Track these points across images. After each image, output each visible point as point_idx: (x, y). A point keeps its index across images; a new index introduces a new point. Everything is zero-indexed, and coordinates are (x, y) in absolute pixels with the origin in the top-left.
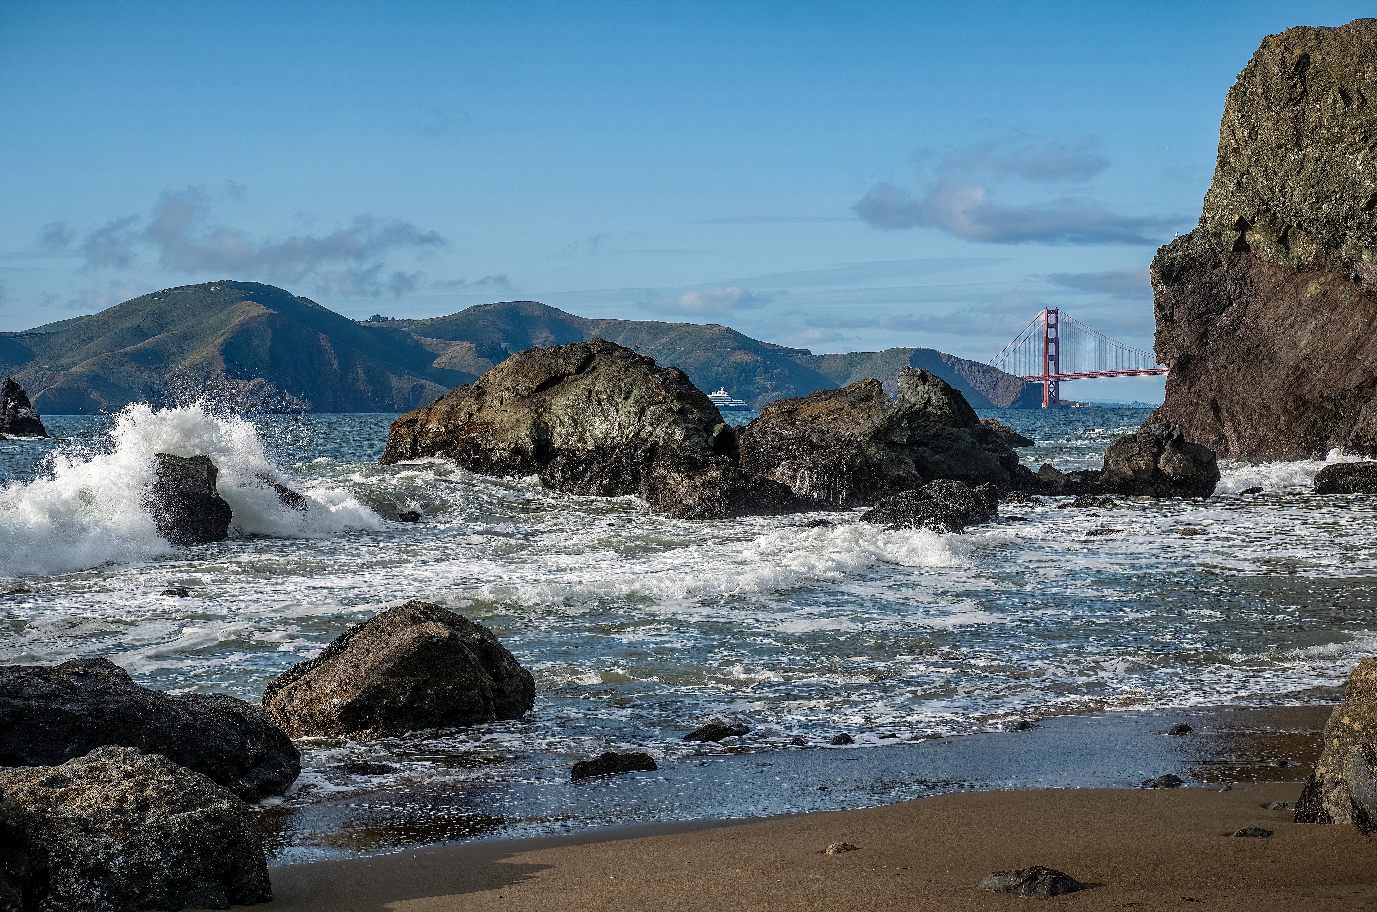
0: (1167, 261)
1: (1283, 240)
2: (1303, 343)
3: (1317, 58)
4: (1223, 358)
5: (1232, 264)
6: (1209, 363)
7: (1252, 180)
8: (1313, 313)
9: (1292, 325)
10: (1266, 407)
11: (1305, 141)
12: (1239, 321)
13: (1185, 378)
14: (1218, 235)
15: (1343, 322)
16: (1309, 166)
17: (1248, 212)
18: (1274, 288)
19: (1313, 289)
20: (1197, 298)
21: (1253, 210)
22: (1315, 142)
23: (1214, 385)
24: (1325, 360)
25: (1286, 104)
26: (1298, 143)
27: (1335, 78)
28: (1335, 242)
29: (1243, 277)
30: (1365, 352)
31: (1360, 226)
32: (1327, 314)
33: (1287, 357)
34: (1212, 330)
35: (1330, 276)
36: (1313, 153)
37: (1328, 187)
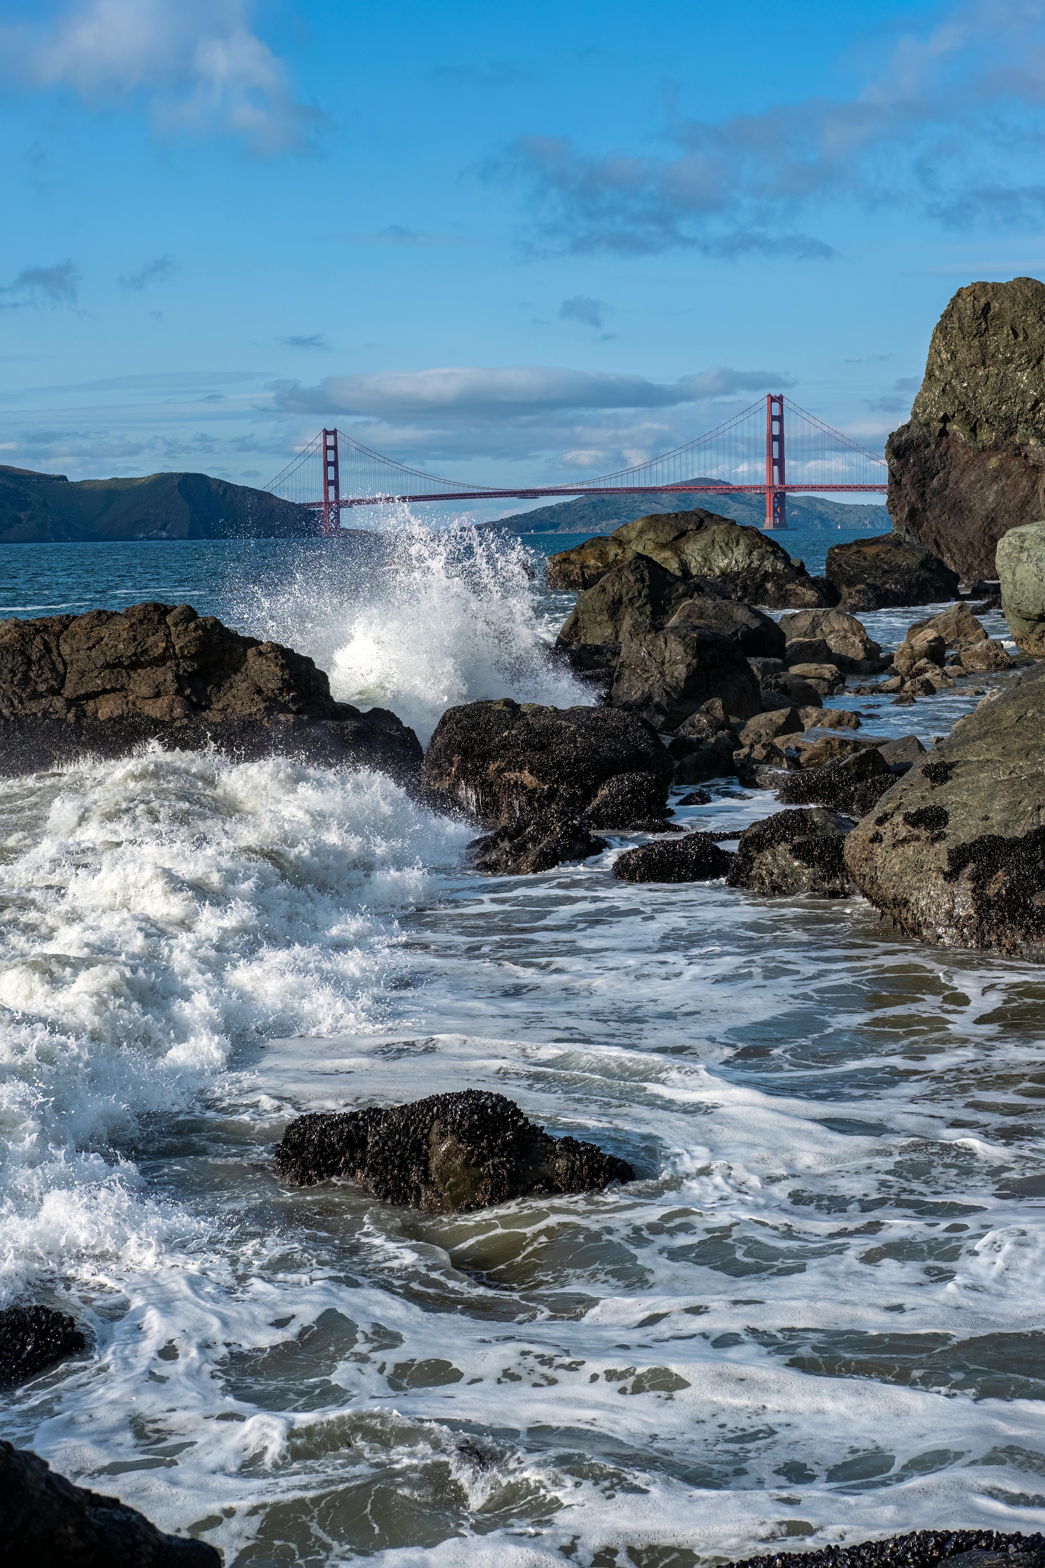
0: (896, 443)
1: (973, 430)
2: (991, 500)
3: (995, 305)
4: (937, 511)
5: (938, 446)
6: (928, 513)
7: (953, 388)
8: (995, 479)
9: (982, 488)
10: (971, 543)
11: (988, 362)
12: (945, 485)
13: (914, 524)
14: (927, 425)
15: (1016, 485)
16: (992, 380)
17: (950, 410)
18: (967, 462)
19: (993, 463)
20: (916, 469)
21: (954, 409)
22: (995, 363)
23: (934, 529)
24: (1006, 511)
25: (975, 336)
26: (984, 363)
27: (1008, 319)
28: (1011, 432)
29: (945, 454)
30: (1031, 506)
31: (1026, 421)
32: (1004, 481)
33: (981, 510)
34: (928, 491)
35: (1004, 454)
36: (993, 370)
37: (1006, 394)
